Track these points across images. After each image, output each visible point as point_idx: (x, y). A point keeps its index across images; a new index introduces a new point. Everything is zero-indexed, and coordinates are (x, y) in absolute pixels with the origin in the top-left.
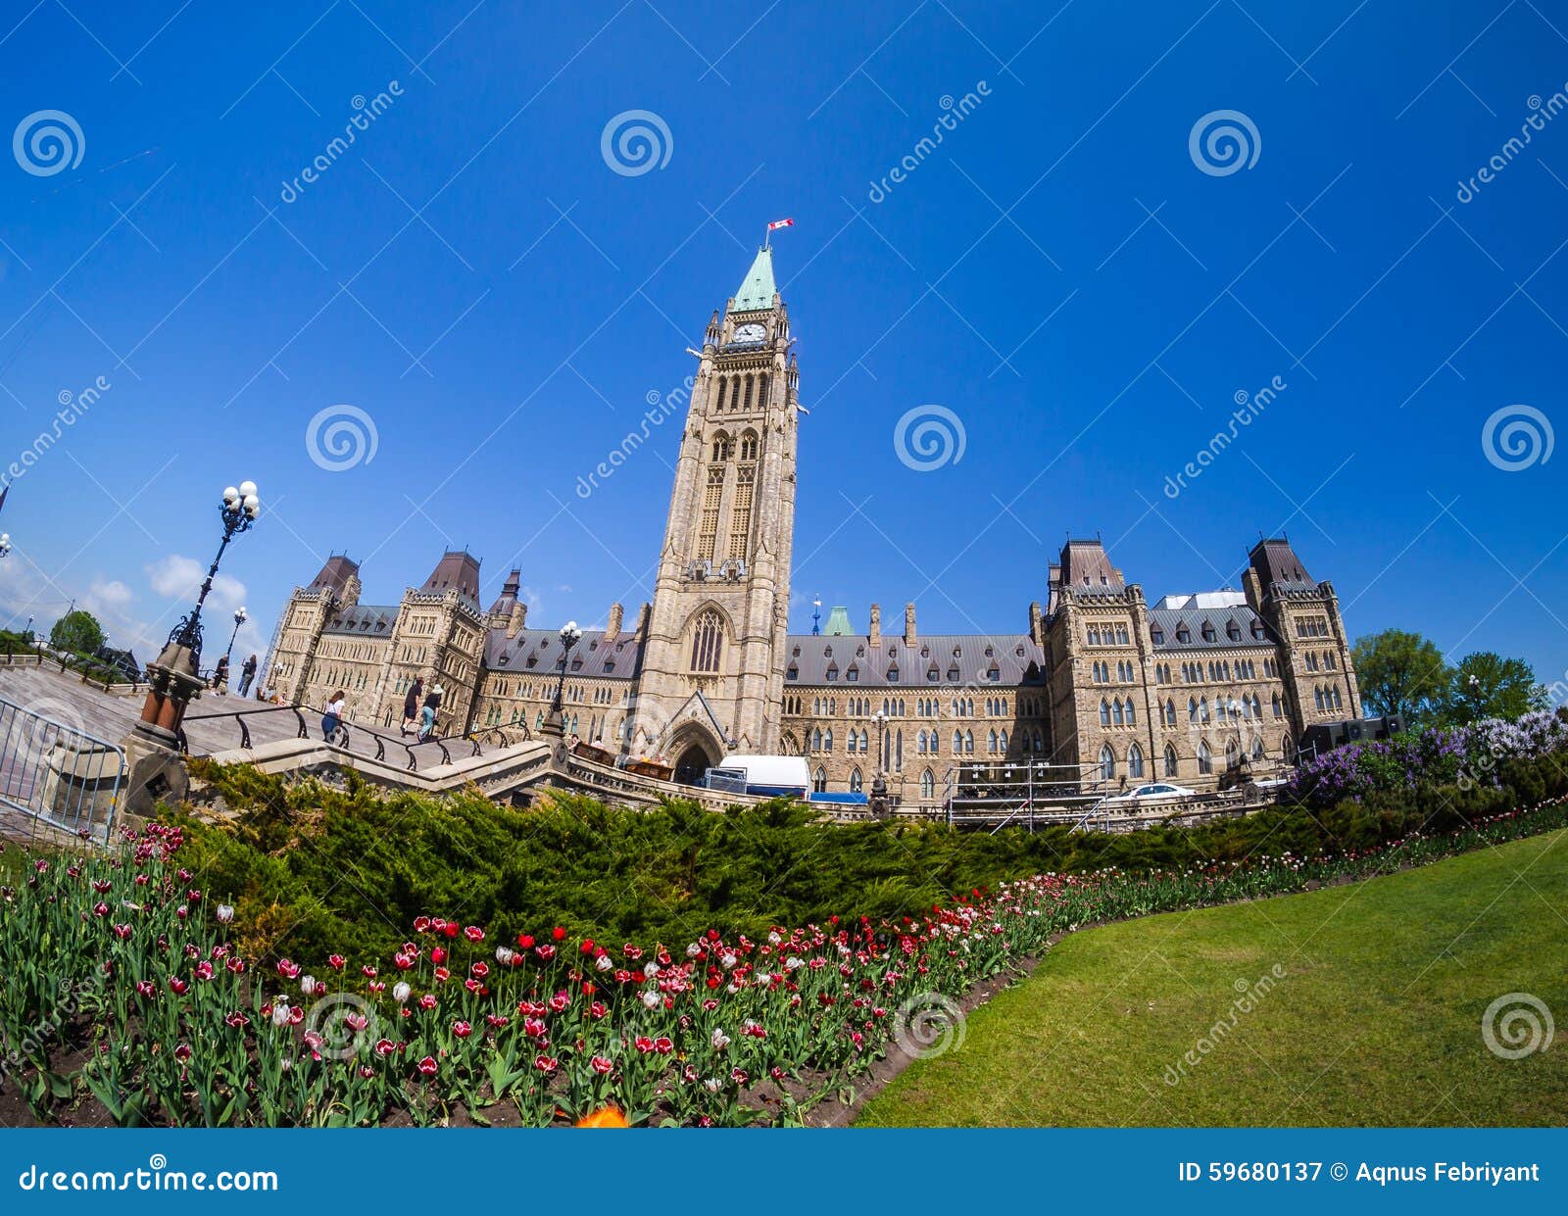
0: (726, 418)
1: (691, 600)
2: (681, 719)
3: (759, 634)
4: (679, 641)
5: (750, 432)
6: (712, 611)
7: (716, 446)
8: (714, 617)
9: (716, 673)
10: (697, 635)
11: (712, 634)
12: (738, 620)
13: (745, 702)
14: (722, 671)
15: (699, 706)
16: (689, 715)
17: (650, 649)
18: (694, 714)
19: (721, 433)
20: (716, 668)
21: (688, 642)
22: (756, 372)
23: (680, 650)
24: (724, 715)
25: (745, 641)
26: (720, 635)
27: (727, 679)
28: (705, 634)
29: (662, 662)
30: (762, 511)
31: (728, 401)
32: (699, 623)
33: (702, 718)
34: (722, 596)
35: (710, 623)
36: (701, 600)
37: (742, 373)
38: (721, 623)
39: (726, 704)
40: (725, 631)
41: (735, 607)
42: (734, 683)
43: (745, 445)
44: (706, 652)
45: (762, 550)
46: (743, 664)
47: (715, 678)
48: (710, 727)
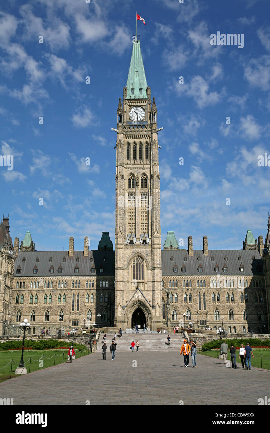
0: (133, 166)
1: (130, 252)
2: (134, 299)
3: (159, 266)
4: (128, 269)
5: (144, 174)
6: (139, 256)
7: (129, 180)
8: (140, 259)
9: (143, 281)
10: (134, 266)
11: (140, 265)
12: (149, 260)
13: (156, 292)
14: (146, 280)
15: (140, 294)
16: (137, 298)
17: (118, 273)
18: (138, 297)
19: (132, 174)
20: (143, 279)
21: (131, 269)
22: (144, 141)
23: (129, 272)
24: (149, 297)
25: (153, 269)
26: (143, 266)
27: (148, 283)
28: (137, 265)
29: (123, 278)
30: (155, 216)
31: (132, 156)
32: (134, 261)
33: (141, 298)
34: (142, 251)
35: (138, 261)
36: (133, 252)
37: (137, 141)
38: (142, 261)
39: (149, 292)
40: (145, 265)
41: (147, 255)
42: (150, 284)
43: (142, 180)
44: (138, 273)
45: (156, 233)
46: (153, 277)
47: (144, 282)
48: (145, 301)
